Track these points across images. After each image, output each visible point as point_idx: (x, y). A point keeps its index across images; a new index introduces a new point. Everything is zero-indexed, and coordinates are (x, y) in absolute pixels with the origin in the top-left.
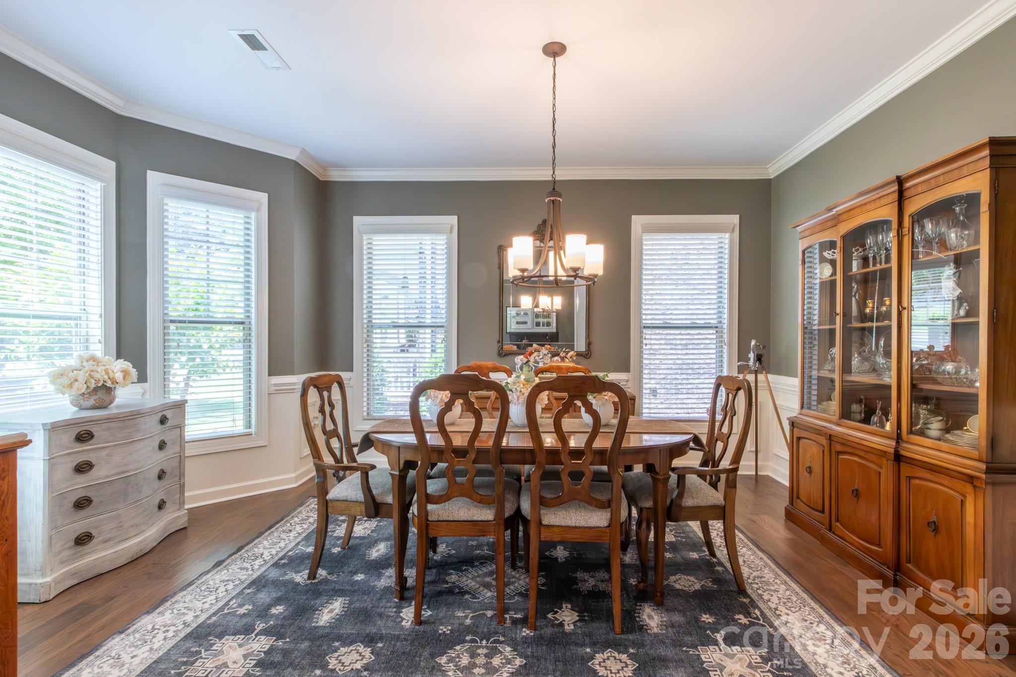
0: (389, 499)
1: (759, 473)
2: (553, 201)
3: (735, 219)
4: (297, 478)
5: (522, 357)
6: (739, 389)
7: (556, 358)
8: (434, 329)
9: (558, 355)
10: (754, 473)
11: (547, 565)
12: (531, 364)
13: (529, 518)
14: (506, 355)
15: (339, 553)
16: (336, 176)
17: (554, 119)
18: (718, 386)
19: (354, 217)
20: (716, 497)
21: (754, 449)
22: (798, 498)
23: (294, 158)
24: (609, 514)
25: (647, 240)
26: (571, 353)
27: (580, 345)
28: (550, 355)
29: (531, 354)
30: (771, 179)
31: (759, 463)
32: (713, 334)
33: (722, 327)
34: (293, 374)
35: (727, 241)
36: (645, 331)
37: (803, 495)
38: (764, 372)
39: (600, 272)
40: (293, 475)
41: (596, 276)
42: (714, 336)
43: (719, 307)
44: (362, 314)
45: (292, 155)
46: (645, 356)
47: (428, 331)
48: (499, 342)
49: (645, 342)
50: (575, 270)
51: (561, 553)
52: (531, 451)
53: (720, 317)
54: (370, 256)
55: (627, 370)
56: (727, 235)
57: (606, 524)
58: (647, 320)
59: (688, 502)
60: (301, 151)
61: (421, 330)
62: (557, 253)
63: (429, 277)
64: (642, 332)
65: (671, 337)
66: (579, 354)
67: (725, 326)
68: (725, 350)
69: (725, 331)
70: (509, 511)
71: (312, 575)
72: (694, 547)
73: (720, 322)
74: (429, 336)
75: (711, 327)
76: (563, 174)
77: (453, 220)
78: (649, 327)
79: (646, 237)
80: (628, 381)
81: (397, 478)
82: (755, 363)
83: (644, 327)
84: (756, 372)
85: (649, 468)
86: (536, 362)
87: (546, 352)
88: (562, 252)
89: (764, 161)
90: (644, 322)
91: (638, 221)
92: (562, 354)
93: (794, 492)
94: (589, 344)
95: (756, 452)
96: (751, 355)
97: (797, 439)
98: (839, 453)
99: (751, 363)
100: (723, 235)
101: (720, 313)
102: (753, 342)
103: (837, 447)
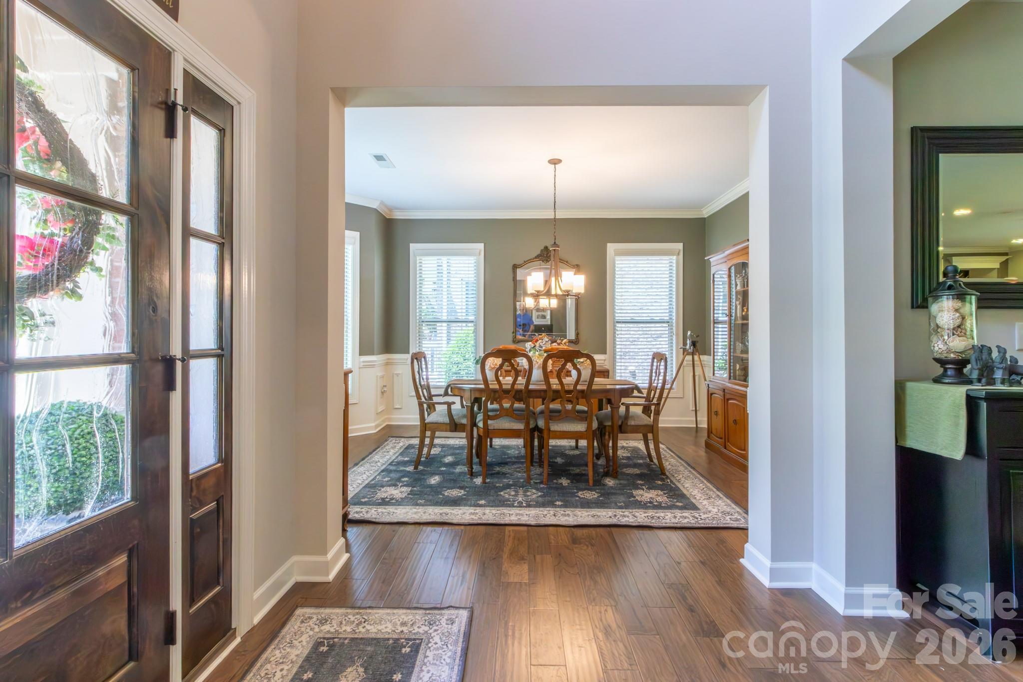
0: (464, 421)
1: (698, 426)
2: (554, 250)
3: (680, 246)
4: (377, 426)
5: (530, 343)
6: (662, 359)
7: (554, 344)
8: (449, 323)
9: (556, 342)
10: (695, 426)
11: (552, 465)
12: (537, 348)
13: (543, 428)
14: (519, 342)
15: (425, 461)
16: (398, 215)
17: (555, 202)
18: (653, 358)
19: (411, 244)
20: (646, 420)
21: (694, 409)
22: (711, 433)
23: (375, 207)
24: (586, 425)
25: (618, 260)
26: (565, 340)
27: (571, 334)
28: (550, 342)
29: (537, 341)
30: (705, 218)
31: (698, 419)
32: (666, 327)
33: (672, 322)
34: (374, 355)
35: (674, 262)
36: (618, 325)
37: (714, 431)
38: (697, 353)
39: (582, 291)
40: (373, 424)
41: (579, 294)
42: (667, 329)
43: (670, 308)
44: (416, 313)
45: (374, 205)
46: (617, 343)
47: (445, 324)
48: (513, 333)
49: (617, 333)
50: (568, 291)
51: (559, 460)
52: (545, 391)
53: (671, 315)
54: (420, 271)
55: (605, 353)
56: (675, 257)
57: (585, 430)
58: (619, 316)
59: (632, 422)
60: (380, 203)
61: (438, 324)
62: (556, 279)
63: (445, 279)
64: (615, 326)
65: (648, 329)
66: (570, 342)
67: (674, 321)
68: (674, 338)
69: (674, 325)
70: (532, 426)
71: (416, 468)
72: (642, 458)
73: (671, 319)
74: (446, 328)
75: (664, 322)
76: (560, 215)
77: (481, 246)
78: (620, 322)
79: (617, 258)
80: (605, 360)
81: (470, 408)
82: (690, 347)
83: (617, 322)
84: (693, 354)
86: (541, 347)
87: (547, 340)
88: (559, 278)
89: (700, 206)
90: (617, 318)
91: (612, 248)
92: (559, 341)
93: (710, 431)
94: (577, 334)
95: (696, 411)
96: (688, 342)
97: (710, 395)
98: (728, 400)
99: (688, 347)
100: (671, 257)
101: (670, 312)
102: (689, 333)
103: (727, 396)
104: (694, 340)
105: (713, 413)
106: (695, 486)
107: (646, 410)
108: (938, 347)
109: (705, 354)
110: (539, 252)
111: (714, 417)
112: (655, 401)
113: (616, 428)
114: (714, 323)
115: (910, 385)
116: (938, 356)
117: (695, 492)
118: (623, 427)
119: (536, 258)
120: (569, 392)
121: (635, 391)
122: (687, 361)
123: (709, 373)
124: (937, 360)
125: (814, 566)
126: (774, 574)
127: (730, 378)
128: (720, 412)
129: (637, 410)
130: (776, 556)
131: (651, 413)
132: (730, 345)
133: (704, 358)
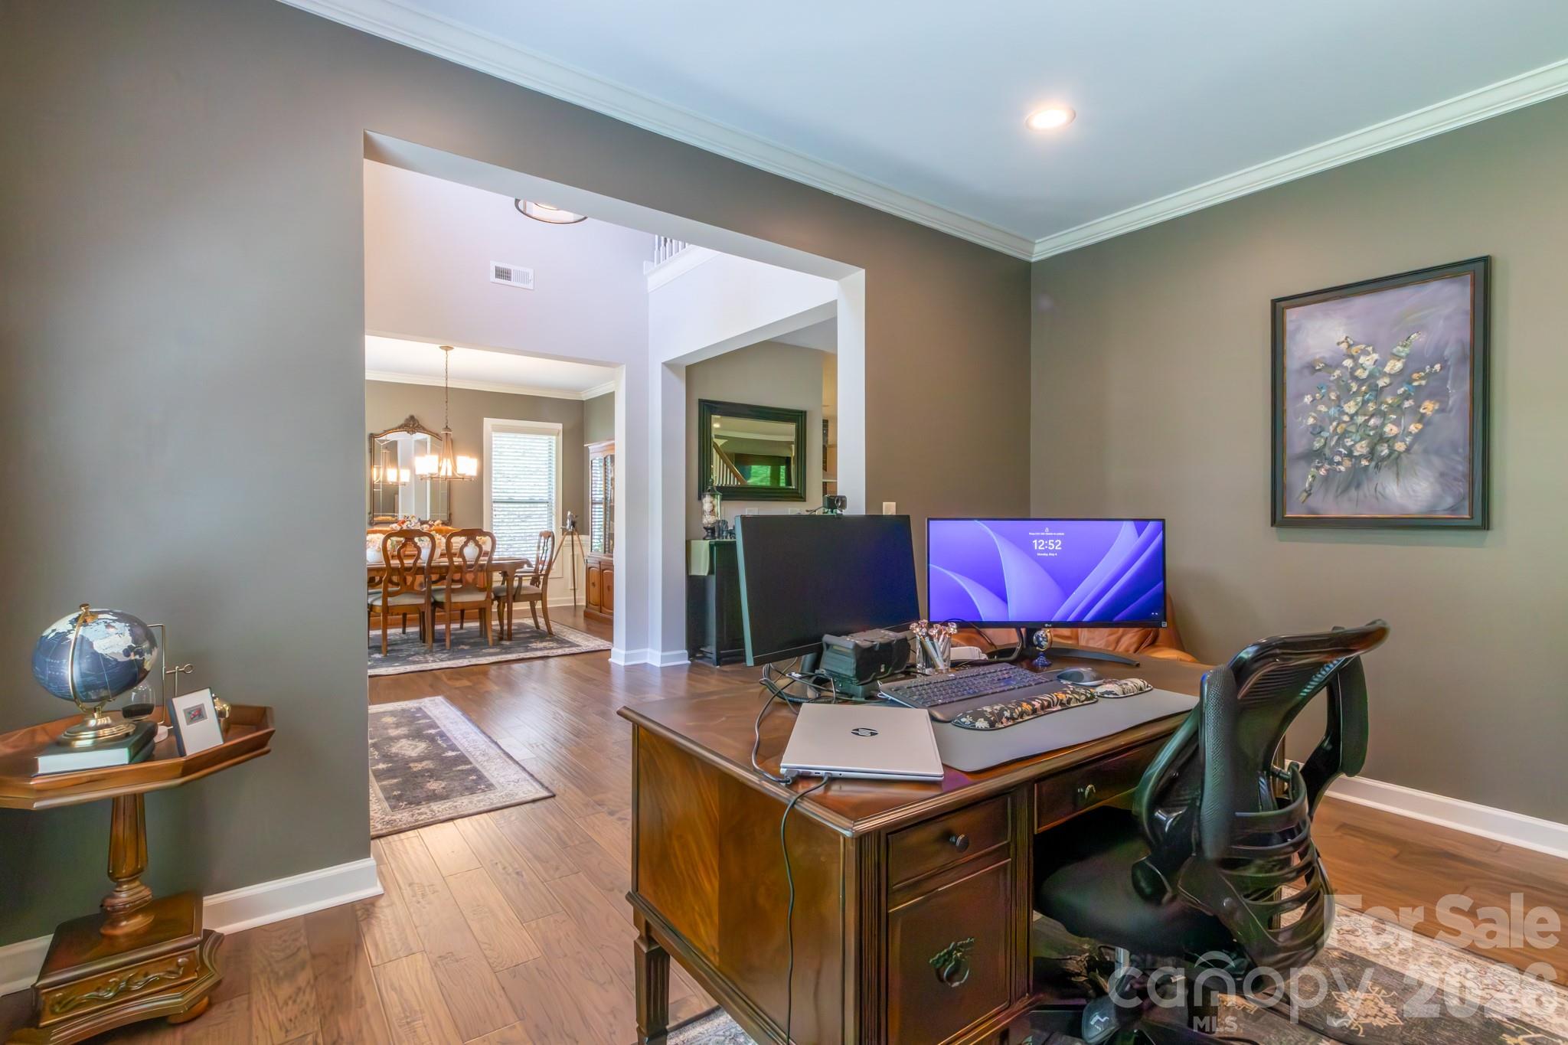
1: (577, 601)
3: (559, 426)
6: (549, 537)
10: (573, 605)
20: (535, 589)
21: (573, 588)
24: (485, 595)
25: (495, 437)
30: (584, 401)
31: (577, 597)
32: (545, 507)
33: (551, 503)
35: (554, 442)
36: (494, 505)
37: (591, 601)
38: (576, 533)
43: (549, 488)
49: (494, 513)
53: (550, 495)
56: (554, 437)
57: (484, 600)
58: (495, 496)
59: (523, 592)
64: (492, 506)
65: (514, 510)
67: (554, 502)
68: (554, 518)
69: (553, 505)
73: (550, 498)
75: (543, 503)
78: (497, 502)
79: (494, 434)
82: (570, 527)
83: (494, 502)
84: (572, 534)
85: (505, 574)
87: (416, 521)
90: (494, 498)
91: (488, 423)
93: (587, 603)
94: (450, 515)
95: (575, 589)
96: (568, 522)
97: (588, 569)
98: (603, 570)
99: (568, 527)
100: (551, 437)
101: (550, 492)
102: (569, 513)
103: (603, 567)
104: (575, 520)
105: (591, 585)
106: (577, 637)
107: (535, 581)
108: (705, 521)
109: (583, 533)
110: (401, 421)
111: (591, 587)
112: (543, 572)
113: (511, 597)
114: (592, 504)
115: (693, 542)
116: (706, 526)
117: (578, 640)
118: (516, 596)
119: (400, 427)
120: (471, 566)
121: (525, 566)
122: (567, 541)
123: (587, 552)
124: (705, 528)
125: (649, 650)
126: (627, 658)
127: (605, 552)
128: (597, 583)
129: (526, 583)
130: (629, 646)
131: (539, 583)
132: (605, 524)
133: (583, 537)
